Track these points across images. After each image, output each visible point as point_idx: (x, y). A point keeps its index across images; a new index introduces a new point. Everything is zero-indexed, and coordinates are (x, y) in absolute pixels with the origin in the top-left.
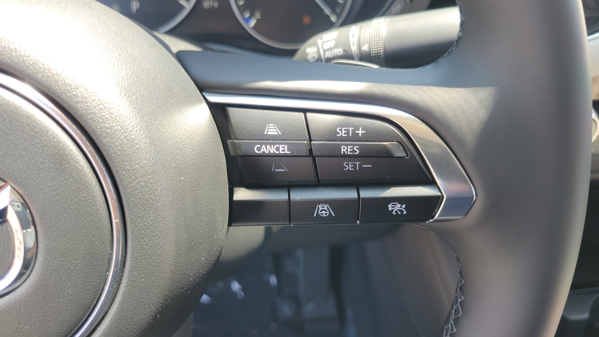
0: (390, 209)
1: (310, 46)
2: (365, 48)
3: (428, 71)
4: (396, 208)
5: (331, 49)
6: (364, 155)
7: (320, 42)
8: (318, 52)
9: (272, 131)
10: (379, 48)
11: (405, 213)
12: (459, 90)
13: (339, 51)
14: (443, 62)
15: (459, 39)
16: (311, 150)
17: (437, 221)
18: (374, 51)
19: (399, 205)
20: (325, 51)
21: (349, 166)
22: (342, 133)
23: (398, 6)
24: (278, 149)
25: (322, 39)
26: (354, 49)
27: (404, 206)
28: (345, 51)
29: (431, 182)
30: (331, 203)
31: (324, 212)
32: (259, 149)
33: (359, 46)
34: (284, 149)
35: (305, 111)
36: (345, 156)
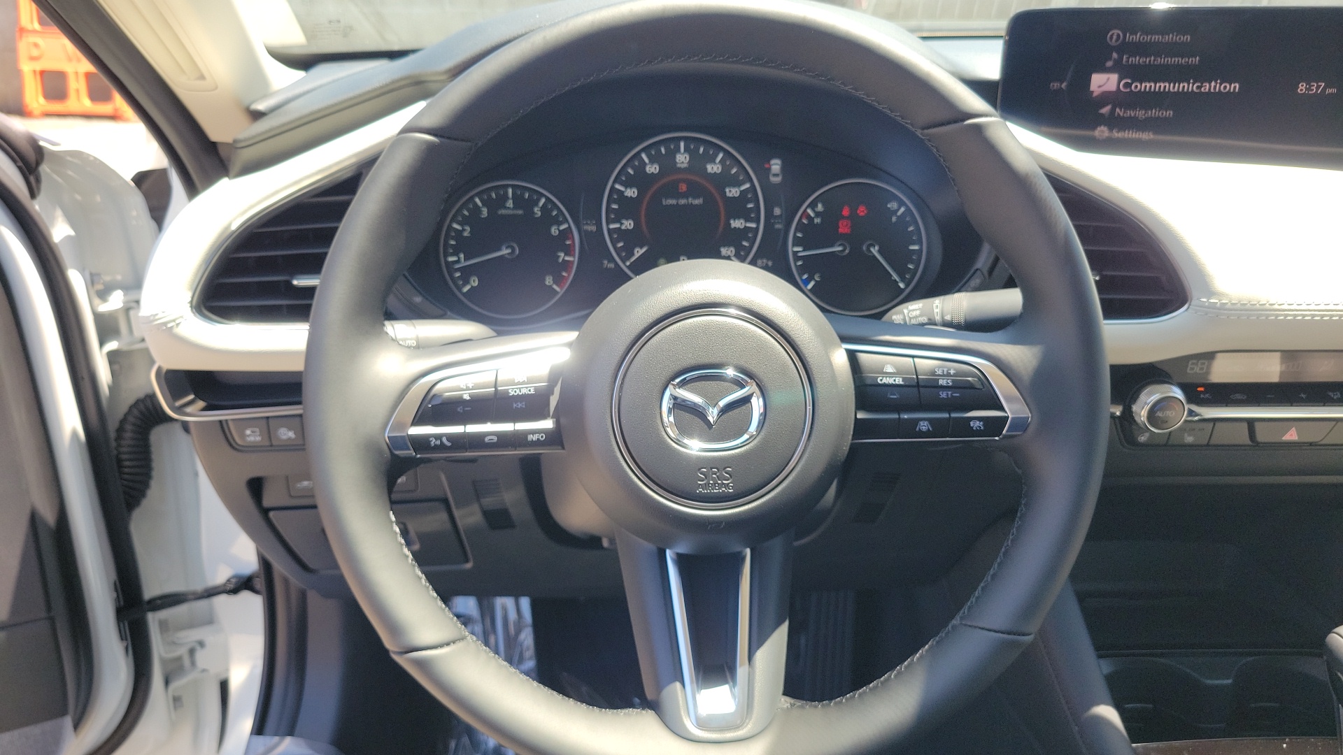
0: (972, 425)
1: (896, 314)
2: (948, 318)
3: (999, 334)
4: (976, 425)
5: (916, 317)
6: (956, 386)
7: (906, 311)
8: (905, 320)
9: (889, 369)
10: (960, 318)
11: (982, 428)
12: (1019, 346)
13: (924, 319)
14: (1010, 328)
15: (1021, 315)
16: (918, 382)
17: (1006, 437)
18: (955, 321)
19: (978, 422)
20: (910, 318)
21: (943, 395)
22: (940, 372)
23: (976, 281)
24: (895, 380)
25: (907, 308)
26: (938, 318)
27: (981, 423)
28: (929, 319)
29: (1001, 408)
30: (930, 421)
31: (924, 427)
32: (881, 380)
33: (943, 317)
34: (899, 381)
35: (913, 357)
36: (943, 387)
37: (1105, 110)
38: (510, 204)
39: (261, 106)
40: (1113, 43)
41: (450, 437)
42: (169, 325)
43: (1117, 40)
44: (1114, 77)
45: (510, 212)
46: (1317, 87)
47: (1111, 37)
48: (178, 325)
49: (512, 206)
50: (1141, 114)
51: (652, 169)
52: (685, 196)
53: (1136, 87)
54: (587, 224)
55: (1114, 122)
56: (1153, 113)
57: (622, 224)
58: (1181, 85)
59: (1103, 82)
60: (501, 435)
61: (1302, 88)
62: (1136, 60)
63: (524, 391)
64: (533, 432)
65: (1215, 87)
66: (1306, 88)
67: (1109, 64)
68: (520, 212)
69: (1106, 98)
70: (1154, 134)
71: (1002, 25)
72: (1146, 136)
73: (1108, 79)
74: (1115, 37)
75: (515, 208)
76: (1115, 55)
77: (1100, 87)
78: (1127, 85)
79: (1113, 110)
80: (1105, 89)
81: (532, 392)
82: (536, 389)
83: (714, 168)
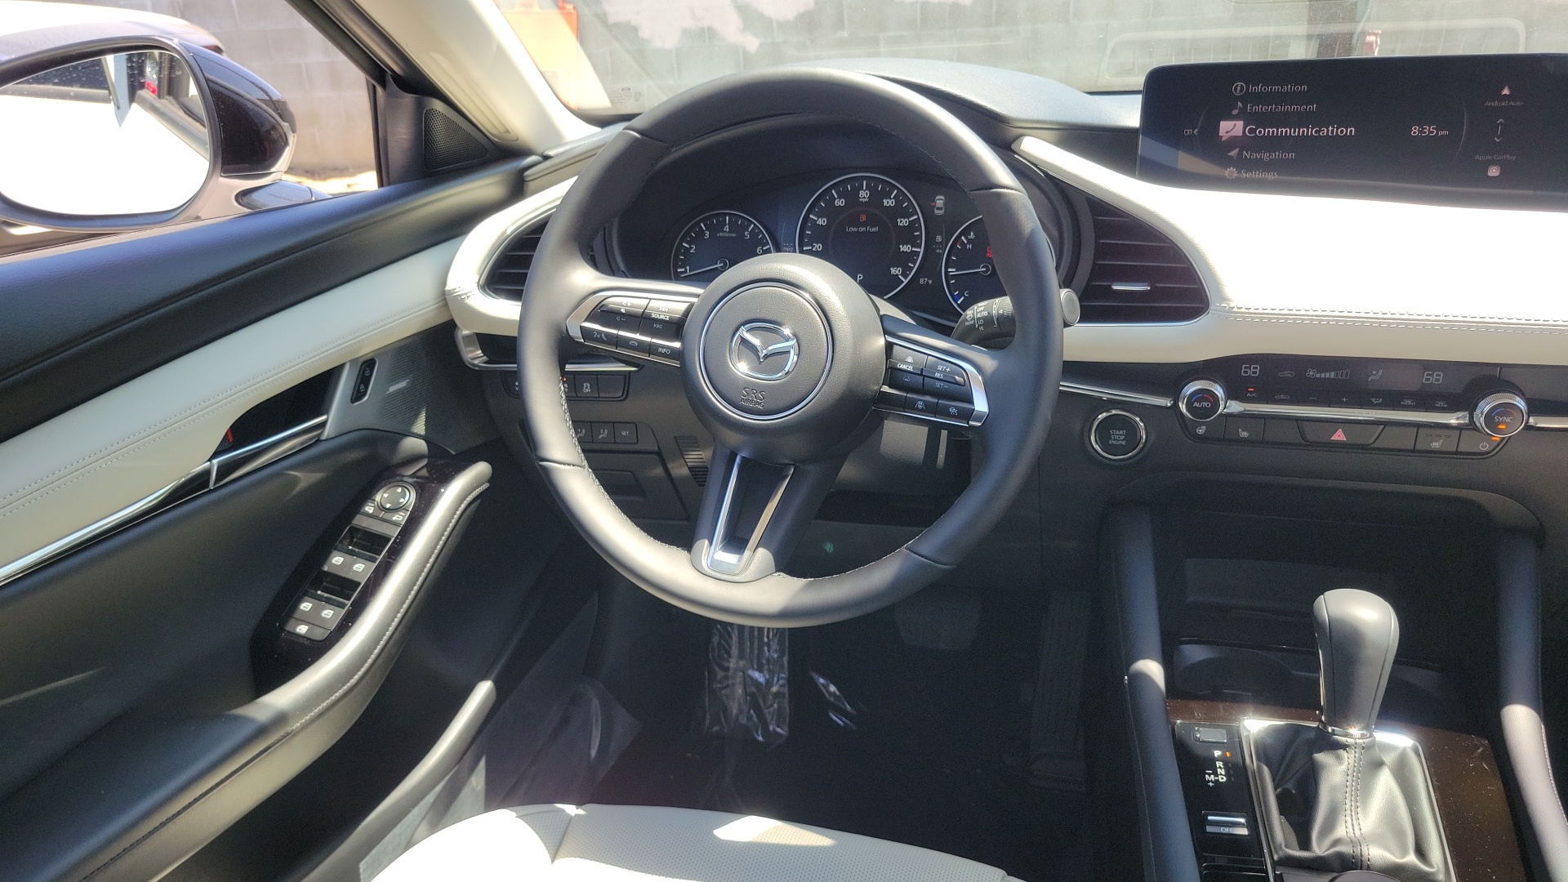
0: (950, 411)
4: (953, 411)
19: (954, 409)
27: (957, 410)
37: (1234, 153)
38: (727, 228)
39: (551, 153)
40: (1238, 94)
41: (607, 334)
42: (463, 297)
43: (1241, 91)
44: (1240, 124)
45: (725, 234)
46: (1430, 130)
47: (1236, 89)
48: (468, 297)
49: (728, 230)
50: (1266, 156)
51: (839, 203)
52: (864, 224)
53: (1260, 132)
54: (786, 246)
55: (1241, 164)
56: (1277, 155)
57: (813, 247)
58: (1301, 130)
59: (1231, 128)
60: (641, 343)
61: (1415, 131)
62: (1258, 108)
63: (662, 317)
64: (663, 347)
65: (1333, 131)
66: (1418, 130)
67: (1235, 112)
68: (734, 235)
69: (1233, 142)
70: (1278, 175)
71: (1139, 81)
72: (1270, 176)
73: (1235, 125)
74: (1239, 88)
75: (729, 232)
76: (1240, 104)
77: (1227, 132)
78: (1251, 131)
79: (1240, 153)
80: (1232, 134)
81: (667, 319)
82: (670, 318)
83: (889, 203)
